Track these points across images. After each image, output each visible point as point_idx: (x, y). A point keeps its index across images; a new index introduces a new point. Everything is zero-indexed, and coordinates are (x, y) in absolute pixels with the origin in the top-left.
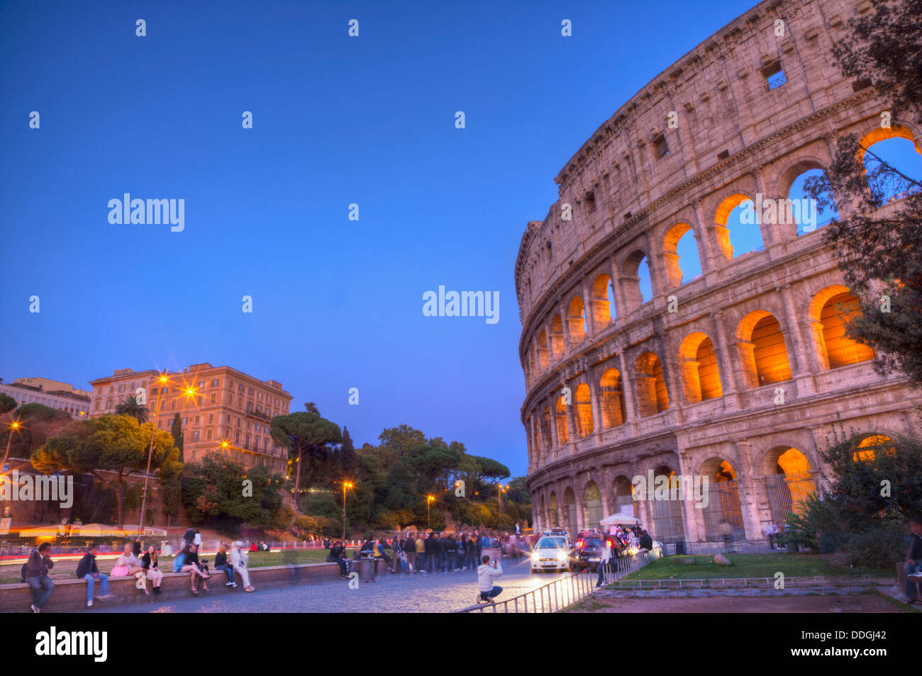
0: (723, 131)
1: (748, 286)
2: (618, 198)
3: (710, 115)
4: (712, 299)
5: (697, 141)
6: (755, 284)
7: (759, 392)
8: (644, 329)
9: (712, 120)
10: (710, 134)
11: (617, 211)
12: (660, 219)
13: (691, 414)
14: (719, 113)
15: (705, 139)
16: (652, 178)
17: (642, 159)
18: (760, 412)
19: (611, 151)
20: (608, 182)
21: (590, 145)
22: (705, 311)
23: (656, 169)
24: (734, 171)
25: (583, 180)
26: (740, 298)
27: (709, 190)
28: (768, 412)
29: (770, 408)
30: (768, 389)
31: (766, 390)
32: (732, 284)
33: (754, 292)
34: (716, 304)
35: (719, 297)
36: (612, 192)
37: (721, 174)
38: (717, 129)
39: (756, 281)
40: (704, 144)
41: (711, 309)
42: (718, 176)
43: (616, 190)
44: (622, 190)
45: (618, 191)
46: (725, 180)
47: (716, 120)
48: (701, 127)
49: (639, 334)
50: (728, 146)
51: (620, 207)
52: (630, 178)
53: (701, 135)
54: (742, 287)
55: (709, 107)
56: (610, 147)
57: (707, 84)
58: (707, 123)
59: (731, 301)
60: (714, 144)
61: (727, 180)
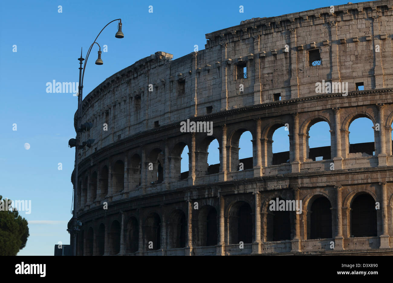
0: (363, 69)
1: (362, 176)
2: (271, 78)
3: (356, 54)
4: (337, 177)
5: (343, 67)
6: (367, 176)
7: (356, 240)
8: (281, 182)
9: (357, 57)
10: (353, 66)
11: (267, 87)
12: (306, 110)
13: (308, 246)
14: (362, 55)
15: (349, 68)
16: (303, 77)
17: (299, 60)
18: (358, 252)
19: (270, 40)
20: (264, 62)
21: (252, 25)
22: (331, 184)
23: (308, 72)
24: (366, 100)
25: (237, 49)
26: (356, 182)
27: (347, 105)
28: (362, 253)
29: (364, 251)
30: (362, 240)
31: (361, 240)
32: (353, 172)
33: (365, 181)
34: (339, 181)
35: (343, 177)
36: (266, 71)
37: (357, 98)
38: (359, 65)
39: (368, 174)
40: (348, 71)
41: (335, 183)
42: (355, 98)
43: (270, 71)
44: (276, 74)
45: (272, 73)
46: (359, 103)
47: (359, 59)
48: (348, 59)
49: (276, 185)
50: (364, 80)
51: (271, 86)
52: (284, 68)
53: (347, 64)
54: (358, 176)
55: (356, 47)
56: (270, 36)
57: (358, 31)
58: (353, 58)
59: (350, 182)
60: (355, 74)
61: (361, 104)
